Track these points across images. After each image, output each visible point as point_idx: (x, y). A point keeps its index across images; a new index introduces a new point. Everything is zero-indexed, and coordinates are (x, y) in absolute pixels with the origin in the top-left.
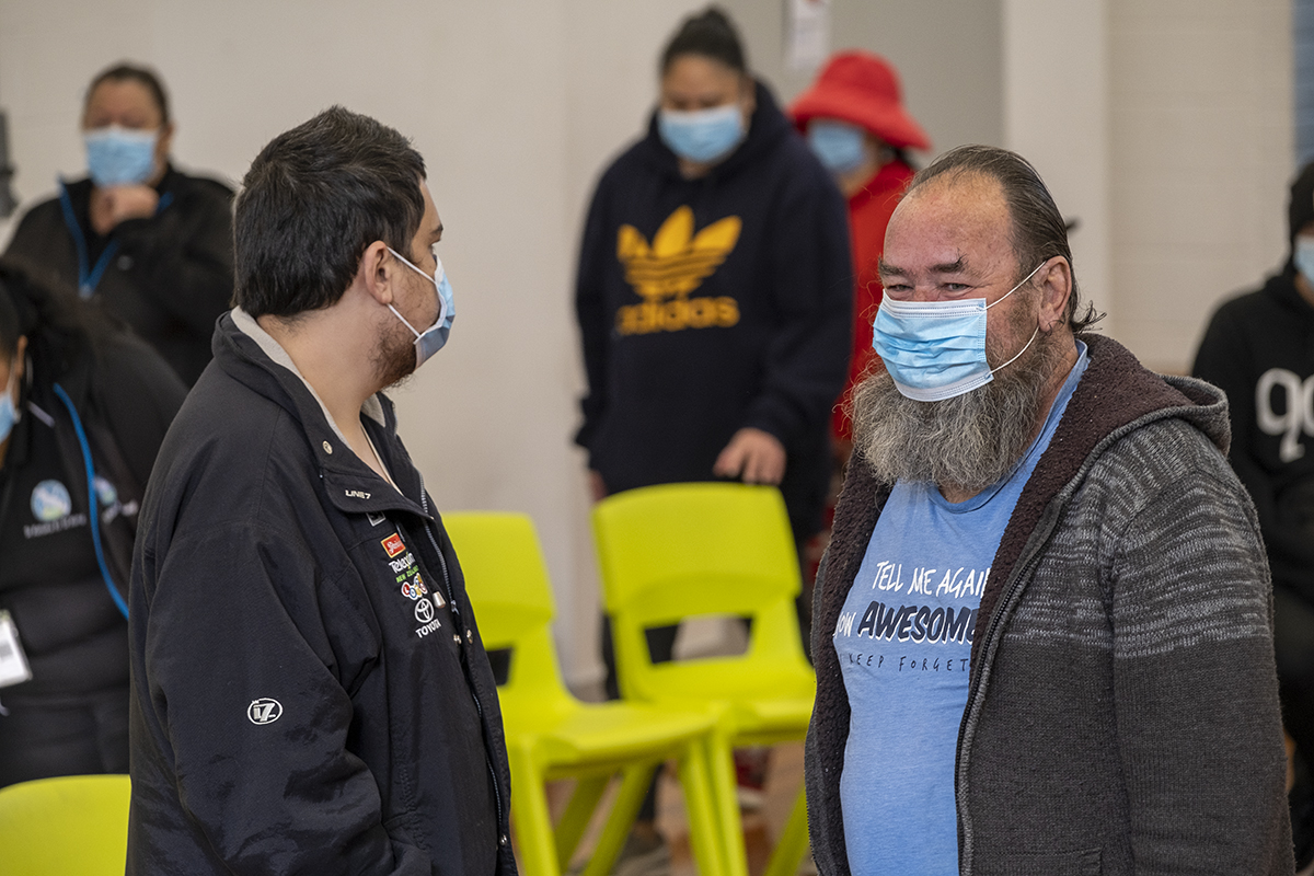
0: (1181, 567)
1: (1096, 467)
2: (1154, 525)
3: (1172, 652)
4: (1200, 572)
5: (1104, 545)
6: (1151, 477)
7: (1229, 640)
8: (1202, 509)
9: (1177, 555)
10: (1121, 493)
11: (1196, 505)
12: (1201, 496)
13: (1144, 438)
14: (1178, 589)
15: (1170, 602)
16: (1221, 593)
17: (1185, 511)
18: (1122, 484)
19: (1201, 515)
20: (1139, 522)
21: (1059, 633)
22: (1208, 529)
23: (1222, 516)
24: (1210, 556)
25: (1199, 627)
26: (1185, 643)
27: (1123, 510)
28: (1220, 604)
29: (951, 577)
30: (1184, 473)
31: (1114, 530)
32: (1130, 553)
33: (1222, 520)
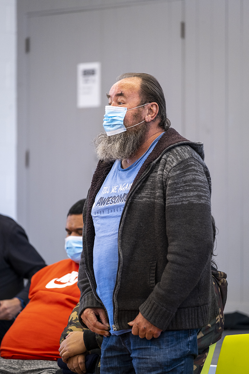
0: (185, 182)
1: (164, 155)
2: (179, 170)
3: (180, 205)
4: (191, 184)
5: (164, 175)
6: (179, 158)
7: (197, 203)
8: (193, 167)
9: (184, 179)
10: (170, 161)
11: (191, 166)
12: (193, 164)
13: (178, 148)
14: (184, 188)
15: (181, 191)
16: (196, 190)
17: (188, 167)
18: (171, 159)
19: (193, 169)
20: (174, 169)
21: (152, 200)
22: (195, 173)
23: (199, 171)
24: (194, 180)
25: (189, 199)
26: (184, 202)
27: (170, 166)
28: (196, 193)
29: (122, 186)
30: (189, 157)
31: (167, 171)
32: (171, 177)
33: (198, 172)
